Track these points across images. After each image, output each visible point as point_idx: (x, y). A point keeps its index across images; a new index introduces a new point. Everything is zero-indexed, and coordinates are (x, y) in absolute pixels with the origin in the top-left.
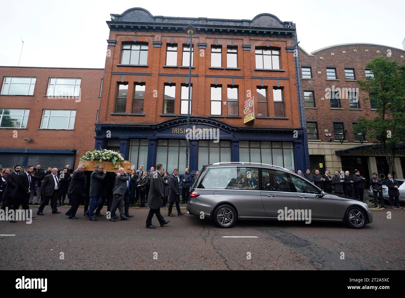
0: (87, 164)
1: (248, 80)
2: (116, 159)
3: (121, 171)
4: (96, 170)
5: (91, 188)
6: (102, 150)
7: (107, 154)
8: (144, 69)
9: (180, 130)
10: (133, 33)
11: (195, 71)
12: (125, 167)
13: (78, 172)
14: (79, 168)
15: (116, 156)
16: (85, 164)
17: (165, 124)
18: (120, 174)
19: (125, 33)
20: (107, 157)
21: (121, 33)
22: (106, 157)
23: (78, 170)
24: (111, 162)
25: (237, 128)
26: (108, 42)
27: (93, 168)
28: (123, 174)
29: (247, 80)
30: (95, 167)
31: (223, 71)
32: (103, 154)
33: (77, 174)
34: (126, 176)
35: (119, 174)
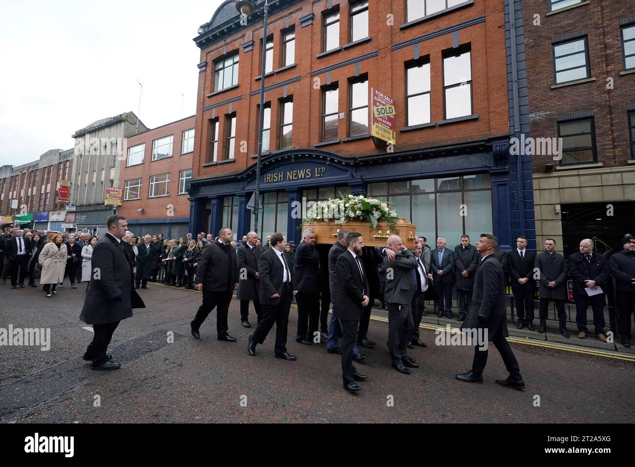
0: (318, 228)
1: (385, 57)
2: (377, 215)
3: (394, 243)
4: (338, 244)
5: (331, 284)
6: (342, 196)
7: (356, 204)
8: (235, 92)
9: (273, 177)
10: (222, 43)
11: (297, 71)
12: (401, 234)
13: (304, 245)
14: (305, 238)
15: (377, 207)
16: (314, 229)
17: (252, 170)
18: (394, 253)
19: (215, 47)
20: (358, 212)
21: (212, 48)
22: (355, 212)
23: (304, 241)
24: (368, 224)
25: (355, 159)
26: (199, 68)
27: (331, 237)
28: (401, 252)
29: (383, 56)
30: (336, 236)
31: (340, 54)
32: (347, 205)
33: (302, 249)
34: (408, 257)
35: (391, 253)
